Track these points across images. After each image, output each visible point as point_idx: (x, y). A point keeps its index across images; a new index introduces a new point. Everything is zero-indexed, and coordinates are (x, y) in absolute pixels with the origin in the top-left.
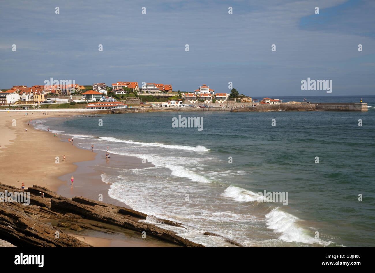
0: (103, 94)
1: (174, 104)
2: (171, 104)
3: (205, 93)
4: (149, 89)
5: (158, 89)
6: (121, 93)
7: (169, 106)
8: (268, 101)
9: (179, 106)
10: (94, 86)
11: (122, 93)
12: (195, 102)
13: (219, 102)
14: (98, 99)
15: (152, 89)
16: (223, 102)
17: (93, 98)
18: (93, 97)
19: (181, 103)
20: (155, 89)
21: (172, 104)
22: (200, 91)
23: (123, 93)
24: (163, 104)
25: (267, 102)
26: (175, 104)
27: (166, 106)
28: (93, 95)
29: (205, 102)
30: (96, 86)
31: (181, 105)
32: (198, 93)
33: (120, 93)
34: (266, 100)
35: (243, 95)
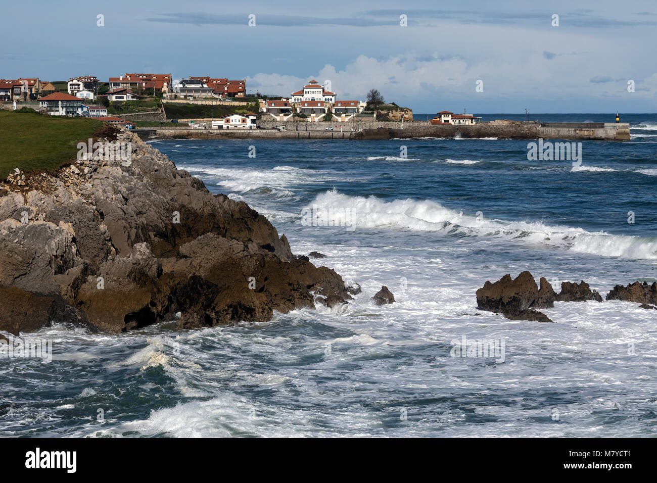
0: (85, 101)
1: (238, 123)
2: (231, 123)
3: (313, 100)
4: (190, 90)
5: (209, 91)
6: (125, 99)
7: (228, 127)
8: (446, 118)
9: (248, 126)
10: (71, 83)
11: (127, 98)
12: (285, 119)
13: (339, 119)
14: (71, 109)
15: (197, 90)
16: (347, 119)
17: (60, 109)
18: (60, 105)
19: (253, 121)
20: (204, 91)
21: (234, 123)
22: (303, 96)
23: (130, 99)
24: (213, 122)
25: (445, 121)
26: (240, 123)
27: (220, 127)
28: (60, 102)
29: (309, 119)
30: (75, 82)
31: (253, 125)
32: (298, 99)
33: (123, 98)
34: (443, 116)
35: (393, 104)
